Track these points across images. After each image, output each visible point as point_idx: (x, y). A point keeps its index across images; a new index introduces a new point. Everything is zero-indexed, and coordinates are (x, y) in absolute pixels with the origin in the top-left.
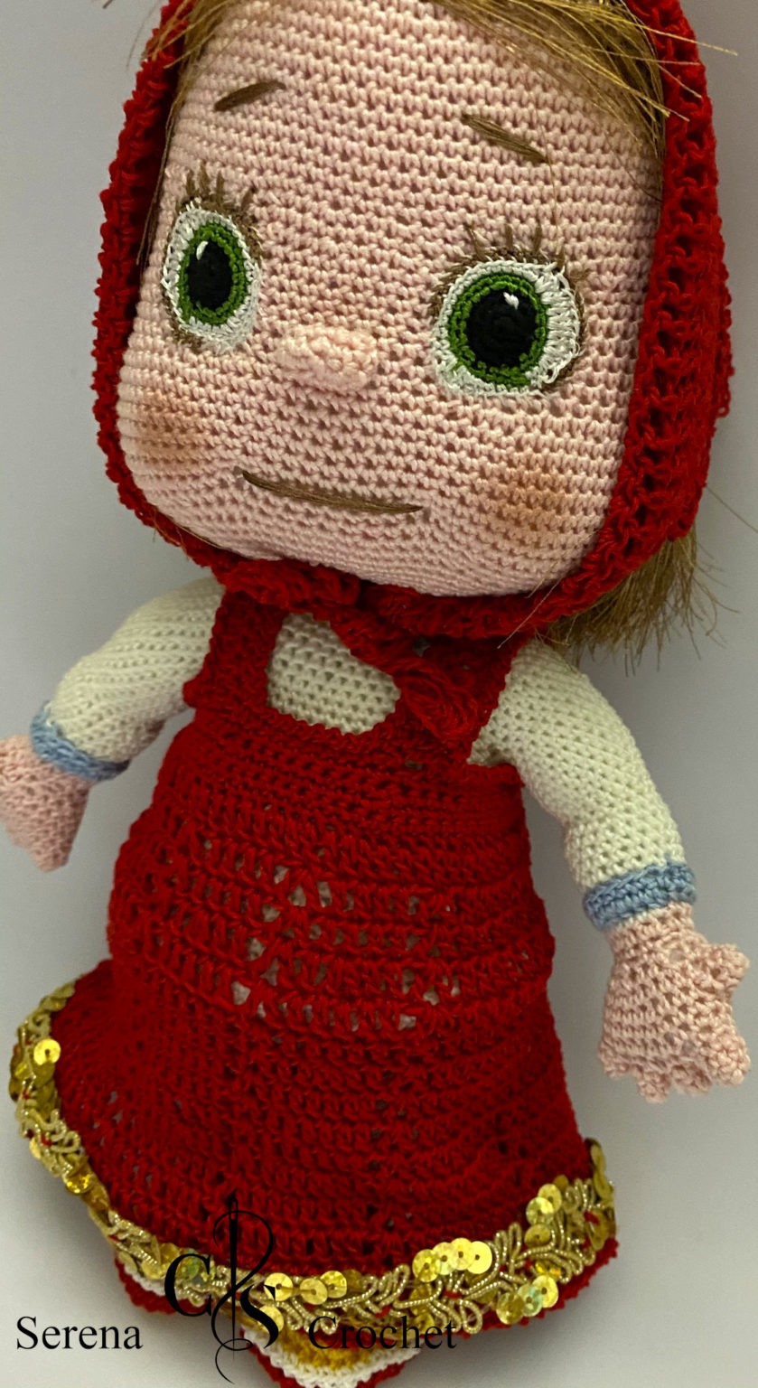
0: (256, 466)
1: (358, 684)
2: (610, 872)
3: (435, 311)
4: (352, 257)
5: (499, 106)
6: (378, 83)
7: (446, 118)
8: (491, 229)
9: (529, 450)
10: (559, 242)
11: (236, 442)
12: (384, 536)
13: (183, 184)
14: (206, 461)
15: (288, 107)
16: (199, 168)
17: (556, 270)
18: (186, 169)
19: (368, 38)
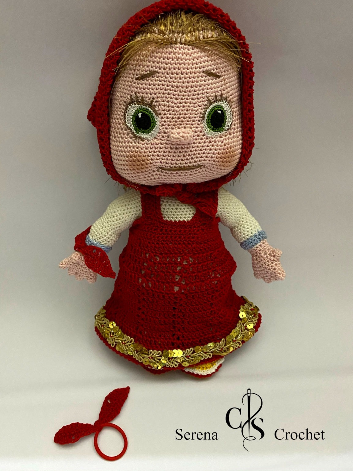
0: (164, 165)
1: (184, 209)
2: (246, 238)
3: (203, 119)
4: (182, 111)
5: (210, 67)
6: (183, 68)
7: (199, 73)
8: (212, 96)
9: (227, 145)
10: (225, 95)
11: (158, 161)
12: (195, 173)
13: (128, 99)
14: (150, 167)
15: (160, 77)
16: (134, 95)
17: (226, 101)
18: (128, 95)
19: (179, 58)
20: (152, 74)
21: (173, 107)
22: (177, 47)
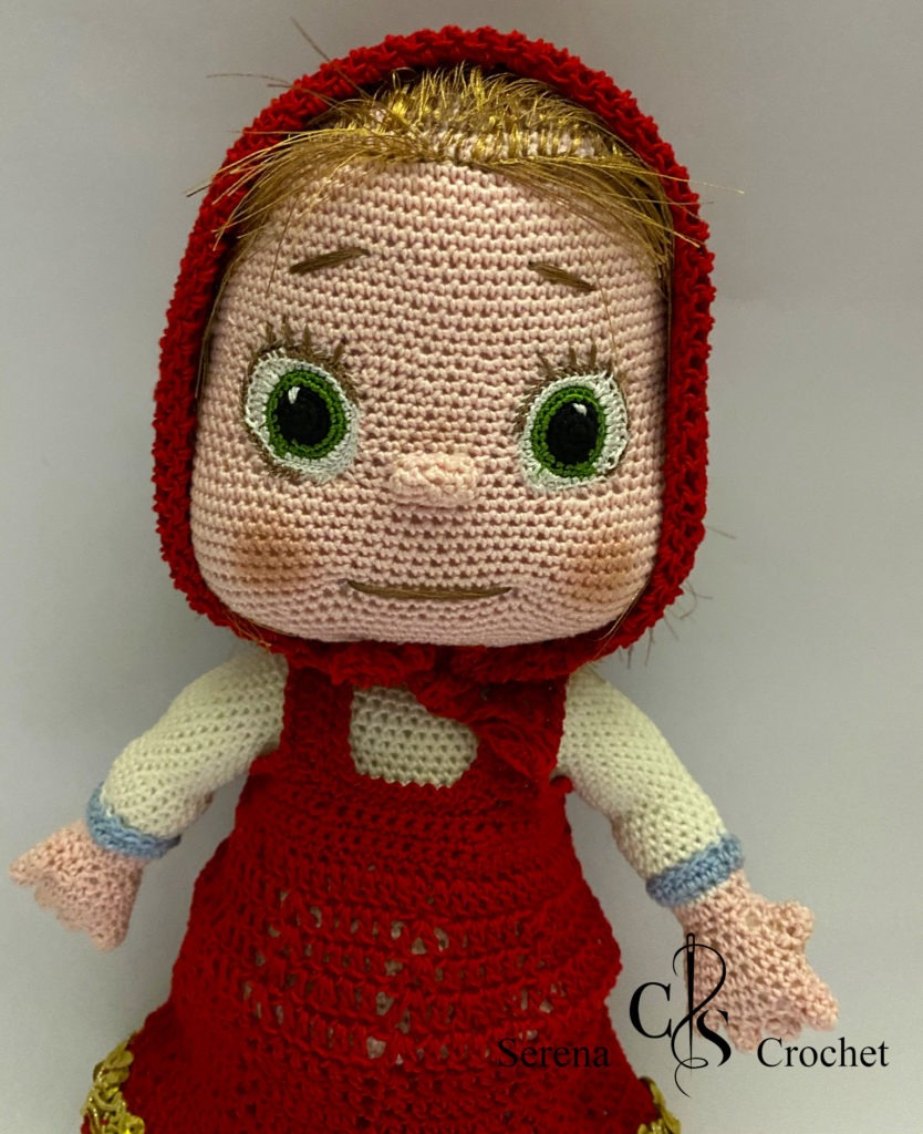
0: (364, 575)
2: (676, 858)
3: (520, 423)
5: (556, 251)
6: (457, 244)
7: (517, 268)
8: (558, 353)
9: (604, 527)
10: (607, 353)
11: (346, 559)
12: (480, 615)
13: (259, 335)
14: (315, 578)
15: (373, 270)
16: (280, 322)
17: (607, 376)
18: (261, 321)
19: (445, 209)
20: (344, 256)
21: (412, 376)
22: (442, 174)
